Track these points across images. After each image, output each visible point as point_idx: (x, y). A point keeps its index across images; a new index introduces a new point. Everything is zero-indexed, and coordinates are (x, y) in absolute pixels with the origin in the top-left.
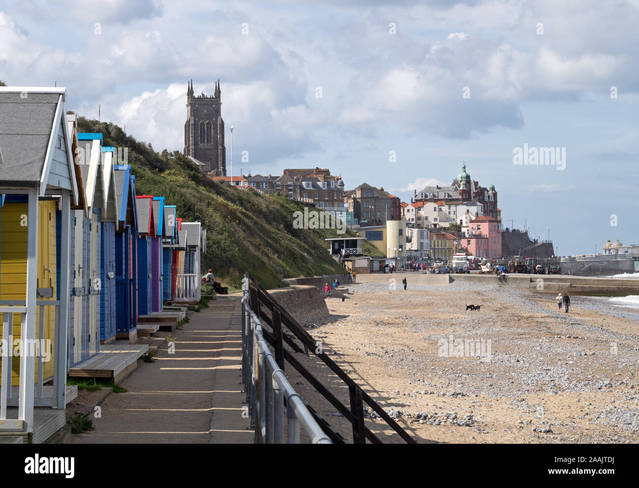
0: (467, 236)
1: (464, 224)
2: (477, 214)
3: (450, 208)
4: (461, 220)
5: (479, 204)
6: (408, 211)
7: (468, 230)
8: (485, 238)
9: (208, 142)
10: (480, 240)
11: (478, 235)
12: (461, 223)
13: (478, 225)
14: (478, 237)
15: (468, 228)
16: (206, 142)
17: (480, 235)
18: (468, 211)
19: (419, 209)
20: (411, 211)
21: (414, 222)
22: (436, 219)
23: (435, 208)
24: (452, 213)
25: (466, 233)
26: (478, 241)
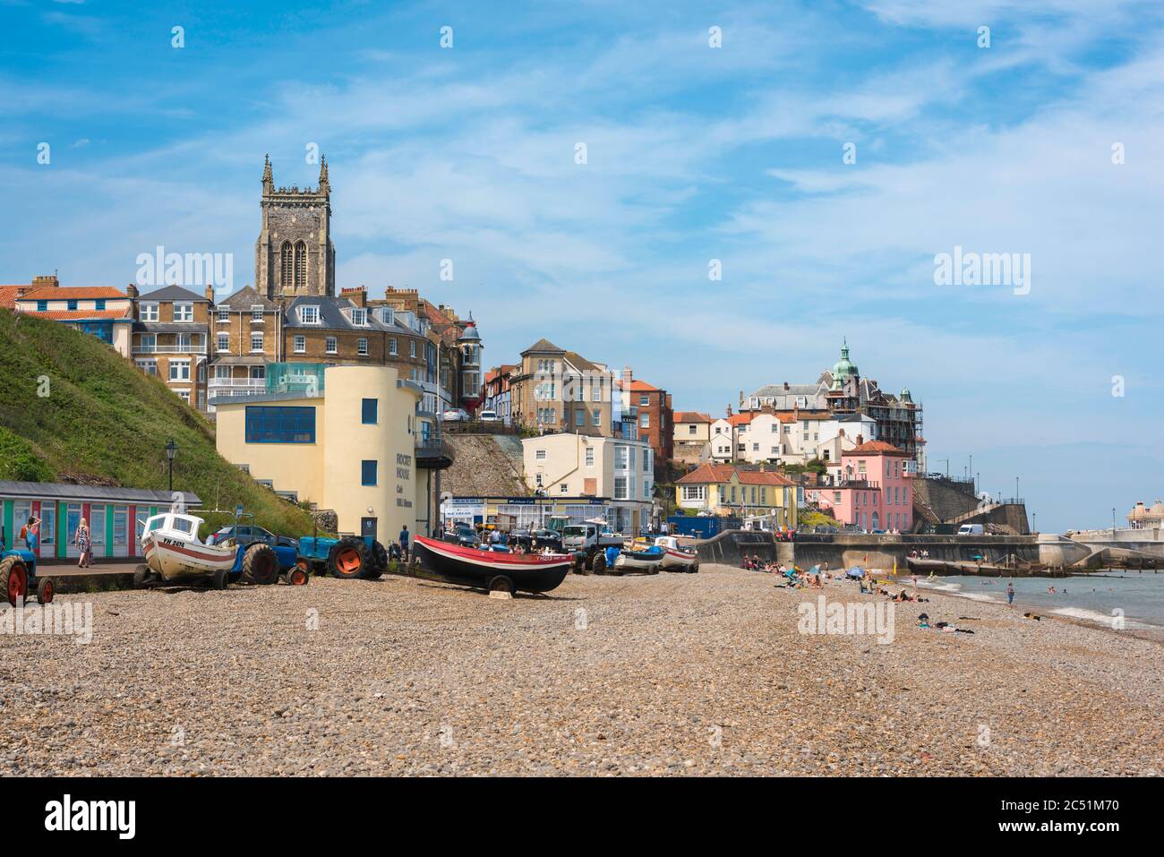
0: (837, 484)
1: (832, 459)
2: (860, 439)
3: (806, 427)
4: (827, 451)
5: (864, 417)
6: (718, 430)
7: (840, 472)
8: (874, 489)
9: (296, 284)
10: (862, 492)
11: (859, 482)
12: (827, 457)
13: (860, 462)
14: (858, 486)
15: (840, 468)
16: (293, 282)
17: (864, 481)
18: (842, 432)
19: (742, 426)
20: (723, 431)
21: (730, 455)
22: (775, 449)
23: (774, 426)
24: (811, 437)
25: (836, 479)
26: (857, 494)
